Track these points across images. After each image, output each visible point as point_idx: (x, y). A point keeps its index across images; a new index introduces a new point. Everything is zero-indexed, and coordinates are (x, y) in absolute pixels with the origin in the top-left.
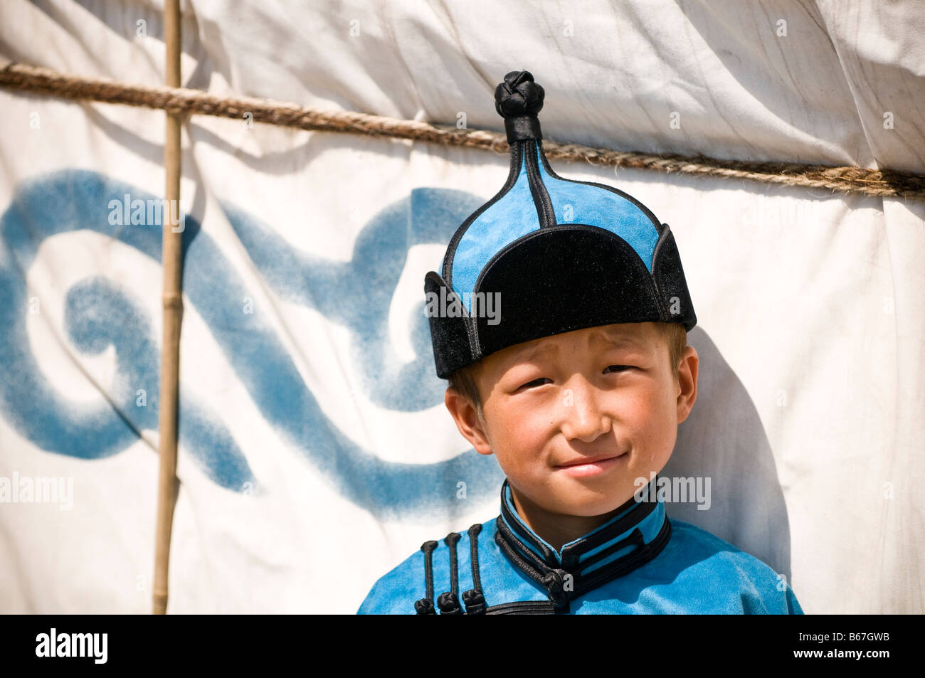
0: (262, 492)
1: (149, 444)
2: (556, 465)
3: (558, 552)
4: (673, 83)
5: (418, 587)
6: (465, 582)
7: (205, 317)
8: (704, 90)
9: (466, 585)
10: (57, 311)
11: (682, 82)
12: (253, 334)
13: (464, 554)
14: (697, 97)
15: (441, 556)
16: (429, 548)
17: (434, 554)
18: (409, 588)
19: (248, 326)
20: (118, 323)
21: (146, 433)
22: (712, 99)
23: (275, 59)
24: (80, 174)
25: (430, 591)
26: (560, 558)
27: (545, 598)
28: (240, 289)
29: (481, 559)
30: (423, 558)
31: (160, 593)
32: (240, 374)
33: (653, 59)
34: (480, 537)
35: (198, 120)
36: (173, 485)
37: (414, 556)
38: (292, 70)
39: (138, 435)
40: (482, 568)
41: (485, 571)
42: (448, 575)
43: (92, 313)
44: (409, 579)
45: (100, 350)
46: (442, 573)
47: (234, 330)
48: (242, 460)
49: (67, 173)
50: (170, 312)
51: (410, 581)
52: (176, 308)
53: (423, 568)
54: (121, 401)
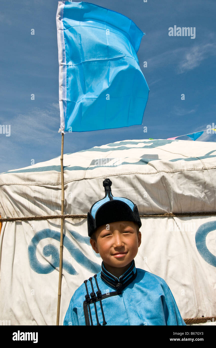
0: (78, 274)
1: (57, 270)
2: (112, 255)
3: (119, 279)
4: (144, 202)
5: (85, 292)
6: (95, 289)
7: (67, 248)
8: (149, 203)
9: (96, 290)
10: (42, 251)
11: (146, 202)
12: (74, 250)
13: (94, 282)
14: (148, 204)
15: (89, 283)
16: (86, 282)
17: (87, 283)
18: (83, 292)
19: (74, 249)
20: (52, 251)
21: (57, 268)
22: (150, 204)
23: (79, 209)
24: (47, 229)
25: (88, 293)
26: (119, 280)
27: (115, 291)
28: (72, 243)
29: (98, 283)
30: (85, 284)
31: (60, 294)
32: (73, 256)
33: (142, 199)
34: (97, 277)
35: (66, 219)
36: (61, 275)
37: (83, 284)
38: (82, 210)
39: (55, 268)
40: (99, 285)
41: (100, 285)
42: (91, 287)
43: (48, 250)
44: (82, 290)
45: (49, 256)
46: (90, 287)
47: (71, 249)
48: (74, 269)
49: (44, 230)
50: (61, 248)
51: (83, 290)
52: (62, 247)
53: (85, 287)
54: (52, 263)
